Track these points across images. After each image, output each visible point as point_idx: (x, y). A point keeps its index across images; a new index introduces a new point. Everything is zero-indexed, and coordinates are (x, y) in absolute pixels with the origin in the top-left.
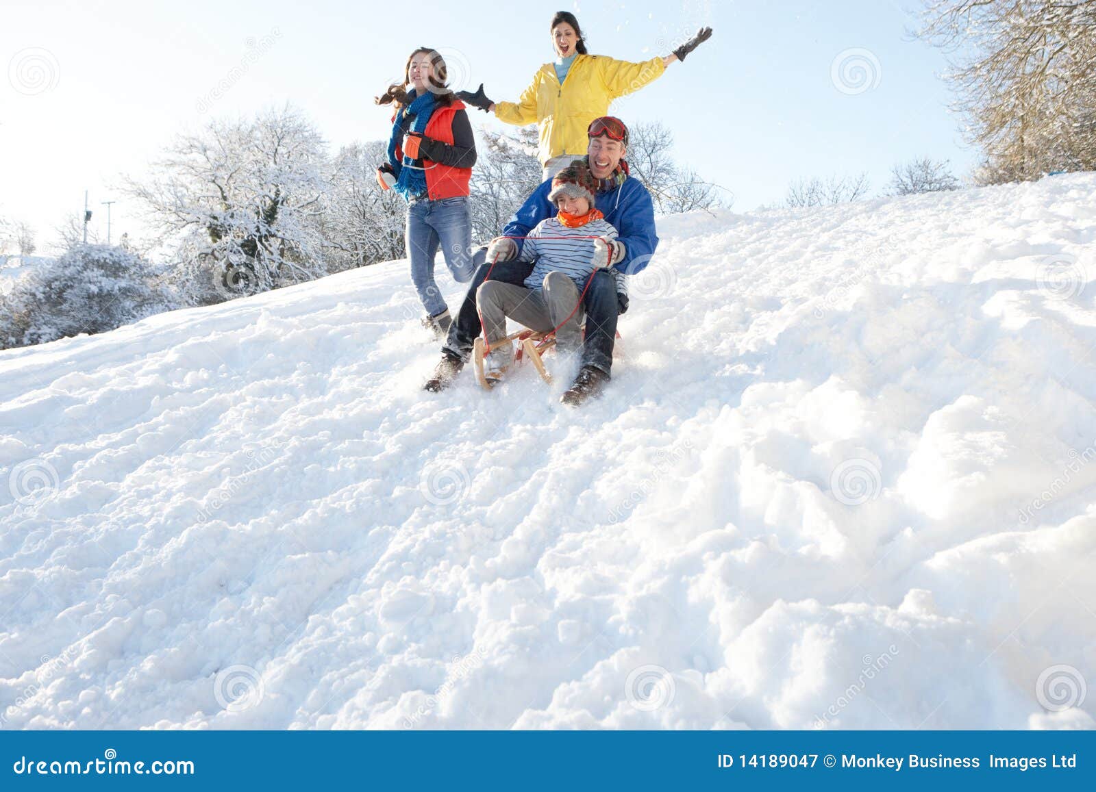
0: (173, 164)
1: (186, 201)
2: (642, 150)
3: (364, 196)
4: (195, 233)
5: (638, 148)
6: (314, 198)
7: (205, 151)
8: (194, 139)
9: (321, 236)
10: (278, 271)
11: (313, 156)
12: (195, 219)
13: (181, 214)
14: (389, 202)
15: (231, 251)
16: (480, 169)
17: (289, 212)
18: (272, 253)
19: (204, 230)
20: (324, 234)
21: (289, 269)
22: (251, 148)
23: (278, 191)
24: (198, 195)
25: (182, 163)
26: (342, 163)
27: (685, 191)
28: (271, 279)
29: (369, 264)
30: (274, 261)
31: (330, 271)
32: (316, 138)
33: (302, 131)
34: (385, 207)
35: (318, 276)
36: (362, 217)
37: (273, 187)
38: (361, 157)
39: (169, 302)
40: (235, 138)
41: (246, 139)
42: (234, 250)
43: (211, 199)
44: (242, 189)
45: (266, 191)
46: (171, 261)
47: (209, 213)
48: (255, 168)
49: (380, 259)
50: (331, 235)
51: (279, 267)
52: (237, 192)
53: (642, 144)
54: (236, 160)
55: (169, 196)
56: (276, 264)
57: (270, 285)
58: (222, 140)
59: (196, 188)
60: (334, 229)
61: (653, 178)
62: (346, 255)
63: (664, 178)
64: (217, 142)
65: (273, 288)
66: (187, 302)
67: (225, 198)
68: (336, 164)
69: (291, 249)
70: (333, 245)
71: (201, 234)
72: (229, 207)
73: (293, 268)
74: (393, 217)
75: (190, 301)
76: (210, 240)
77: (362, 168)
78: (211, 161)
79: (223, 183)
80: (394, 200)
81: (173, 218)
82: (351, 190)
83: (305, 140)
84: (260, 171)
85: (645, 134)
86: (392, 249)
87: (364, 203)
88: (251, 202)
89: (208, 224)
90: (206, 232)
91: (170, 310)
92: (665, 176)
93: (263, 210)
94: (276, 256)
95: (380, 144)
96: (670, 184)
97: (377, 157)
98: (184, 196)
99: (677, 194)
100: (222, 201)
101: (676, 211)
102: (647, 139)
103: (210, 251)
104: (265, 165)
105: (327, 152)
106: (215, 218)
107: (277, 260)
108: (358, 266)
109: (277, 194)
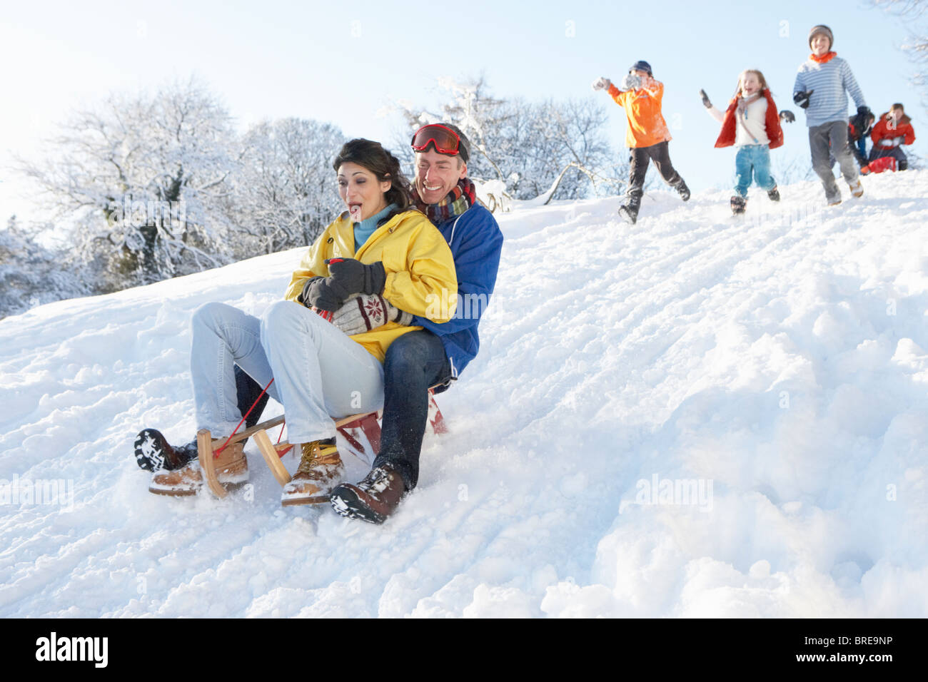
0: (67, 141)
1: (81, 180)
2: (575, 127)
3: (274, 177)
4: (90, 216)
5: (570, 125)
6: (221, 178)
7: (102, 126)
8: (90, 114)
9: (227, 220)
10: (180, 257)
11: (219, 133)
12: (90, 200)
13: (75, 195)
14: (302, 183)
15: (129, 235)
16: (400, 148)
17: (192, 194)
18: (173, 238)
19: (100, 212)
20: (230, 217)
21: (192, 255)
22: (152, 125)
23: (181, 170)
24: (94, 175)
25: (78, 140)
26: (252, 139)
27: (622, 172)
28: (173, 266)
29: (279, 250)
30: (175, 246)
31: (237, 258)
32: (222, 114)
33: (208, 106)
34: (297, 189)
35: (224, 263)
36: (272, 199)
37: (175, 166)
38: (272, 136)
39: (60, 290)
40: (133, 113)
41: (145, 114)
42: (133, 234)
43: (108, 179)
44: (142, 169)
45: (169, 171)
46: (63, 246)
47: (105, 194)
48: (156, 146)
49: (290, 244)
50: (238, 217)
51: (181, 253)
52: (136, 171)
53: (575, 121)
54: (136, 137)
55: (63, 175)
56: (178, 250)
57: (171, 273)
58: (121, 116)
59: (93, 167)
60: (241, 212)
61: (587, 158)
62: (254, 240)
63: (599, 157)
64: (116, 118)
65: (174, 276)
66: (80, 290)
67: (122, 177)
68: (243, 142)
69: (194, 233)
70: (240, 229)
71: (97, 217)
72: (127, 187)
73: (196, 254)
74: (305, 199)
75: (84, 289)
76: (105, 223)
77: (273, 146)
78: (109, 138)
79: (122, 162)
80: (307, 181)
81: (66, 200)
82: (260, 170)
83: (211, 116)
84: (161, 149)
85: (578, 110)
86: (305, 235)
87: (274, 184)
88: (153, 182)
89: (104, 206)
90: (102, 215)
91: (61, 299)
92: (599, 155)
93: (165, 191)
94: (178, 241)
95: (292, 121)
96: (606, 164)
97: (289, 134)
98: (78, 175)
99: (613, 175)
100: (121, 181)
101: (612, 193)
102: (581, 116)
103: (106, 235)
104: (167, 143)
105: (234, 128)
106: (112, 199)
107: (179, 246)
108: (267, 252)
109: (180, 174)
